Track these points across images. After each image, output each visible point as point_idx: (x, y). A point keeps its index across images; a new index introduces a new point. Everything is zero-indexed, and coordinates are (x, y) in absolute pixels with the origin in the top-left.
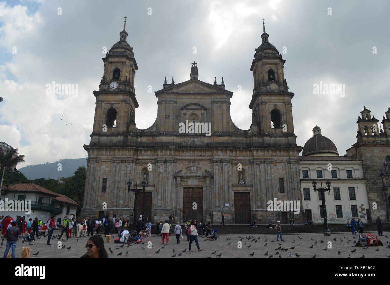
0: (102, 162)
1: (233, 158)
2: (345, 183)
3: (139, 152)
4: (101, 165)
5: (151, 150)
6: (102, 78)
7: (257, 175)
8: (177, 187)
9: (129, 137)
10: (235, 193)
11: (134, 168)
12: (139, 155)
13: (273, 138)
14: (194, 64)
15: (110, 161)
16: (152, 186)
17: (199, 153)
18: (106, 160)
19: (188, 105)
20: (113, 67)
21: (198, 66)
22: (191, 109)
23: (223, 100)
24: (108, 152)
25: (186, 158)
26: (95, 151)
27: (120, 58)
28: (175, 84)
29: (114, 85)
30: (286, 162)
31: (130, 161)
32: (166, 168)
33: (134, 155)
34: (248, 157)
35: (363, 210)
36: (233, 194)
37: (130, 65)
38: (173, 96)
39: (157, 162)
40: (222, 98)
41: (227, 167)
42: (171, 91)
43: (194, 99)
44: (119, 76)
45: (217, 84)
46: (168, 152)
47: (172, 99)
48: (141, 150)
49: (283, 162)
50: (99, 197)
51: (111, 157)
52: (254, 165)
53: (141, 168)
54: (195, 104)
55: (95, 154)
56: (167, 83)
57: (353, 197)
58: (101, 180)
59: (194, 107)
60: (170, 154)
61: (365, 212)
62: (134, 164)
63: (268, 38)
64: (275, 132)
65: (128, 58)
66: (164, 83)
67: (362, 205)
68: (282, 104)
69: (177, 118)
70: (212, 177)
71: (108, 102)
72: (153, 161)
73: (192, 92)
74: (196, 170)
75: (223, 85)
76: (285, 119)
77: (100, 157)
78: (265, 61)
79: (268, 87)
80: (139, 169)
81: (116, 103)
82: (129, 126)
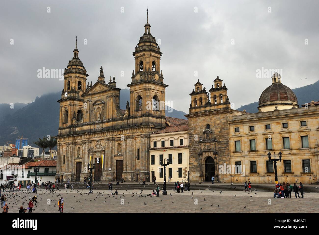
0: (63, 145)
1: (115, 137)
2: (176, 150)
3: (76, 138)
4: (63, 147)
5: (80, 136)
9: (72, 129)
10: (117, 161)
11: (74, 148)
13: (136, 119)
14: (102, 68)
15: (66, 145)
16: (81, 159)
17: (100, 135)
18: (64, 144)
19: (95, 102)
20: (68, 81)
22: (97, 105)
23: (111, 95)
24: (64, 139)
25: (95, 139)
27: (69, 74)
29: (66, 94)
30: (141, 137)
31: (72, 144)
32: (85, 147)
33: (74, 140)
35: (186, 171)
37: (75, 77)
38: (89, 97)
41: (111, 143)
42: (88, 93)
43: (99, 96)
44: (70, 87)
45: (111, 81)
46: (86, 136)
47: (89, 99)
48: (76, 136)
49: (139, 137)
50: (62, 167)
51: (65, 142)
53: (77, 147)
54: (99, 101)
55: (59, 141)
57: (180, 161)
58: (63, 156)
60: (87, 138)
61: (187, 173)
62: (74, 145)
64: (138, 113)
65: (72, 72)
67: (186, 168)
68: (142, 90)
69: (92, 112)
70: (104, 151)
71: (64, 107)
72: (81, 143)
73: (98, 92)
74: (99, 147)
75: (114, 82)
77: (61, 142)
79: (135, 78)
81: (67, 106)
82: (72, 121)
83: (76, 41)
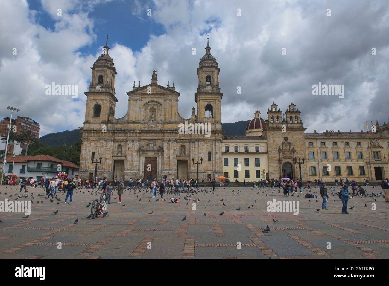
0: (91, 141)
1: (178, 138)
3: (115, 134)
4: (91, 143)
5: (123, 133)
6: (91, 82)
7: (192, 150)
8: (140, 157)
9: (109, 124)
11: (112, 145)
12: (115, 136)
14: (155, 71)
15: (97, 140)
16: (124, 157)
17: (155, 135)
18: (94, 140)
19: (149, 102)
20: (99, 74)
21: (157, 73)
22: (151, 105)
24: (95, 134)
25: (147, 138)
26: (87, 134)
27: (103, 68)
28: (141, 86)
29: (98, 88)
30: (213, 141)
31: (110, 140)
32: (133, 145)
33: (112, 136)
34: (187, 137)
35: (264, 173)
36: (177, 162)
37: (110, 72)
38: (139, 96)
39: (127, 140)
40: (172, 97)
41: (173, 144)
42: (137, 92)
43: (153, 97)
44: (102, 80)
45: (170, 86)
46: (135, 134)
47: (138, 98)
48: (117, 133)
49: (211, 141)
50: (90, 164)
51: (97, 137)
52: (191, 143)
53: (117, 144)
54: (154, 101)
55: (87, 136)
56: (135, 86)
57: (258, 164)
58: (91, 152)
59: (153, 103)
60: (136, 136)
61: (265, 175)
62: (112, 142)
63: (210, 50)
64: (208, 120)
65: (108, 67)
66: (133, 86)
67: (264, 170)
68: (214, 100)
70: (163, 151)
71: (95, 100)
72: (125, 140)
73: (152, 92)
74: (153, 146)
75: (174, 87)
76: (215, 111)
77: (90, 137)
78: (204, 69)
79: (205, 88)
80: (116, 145)
81: (100, 100)
82: (109, 116)
83: (107, 38)
